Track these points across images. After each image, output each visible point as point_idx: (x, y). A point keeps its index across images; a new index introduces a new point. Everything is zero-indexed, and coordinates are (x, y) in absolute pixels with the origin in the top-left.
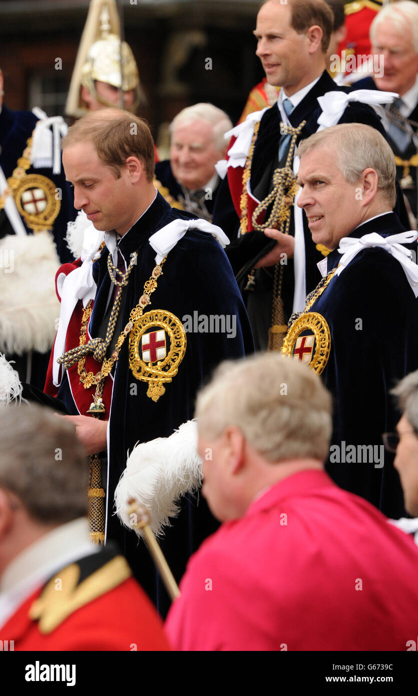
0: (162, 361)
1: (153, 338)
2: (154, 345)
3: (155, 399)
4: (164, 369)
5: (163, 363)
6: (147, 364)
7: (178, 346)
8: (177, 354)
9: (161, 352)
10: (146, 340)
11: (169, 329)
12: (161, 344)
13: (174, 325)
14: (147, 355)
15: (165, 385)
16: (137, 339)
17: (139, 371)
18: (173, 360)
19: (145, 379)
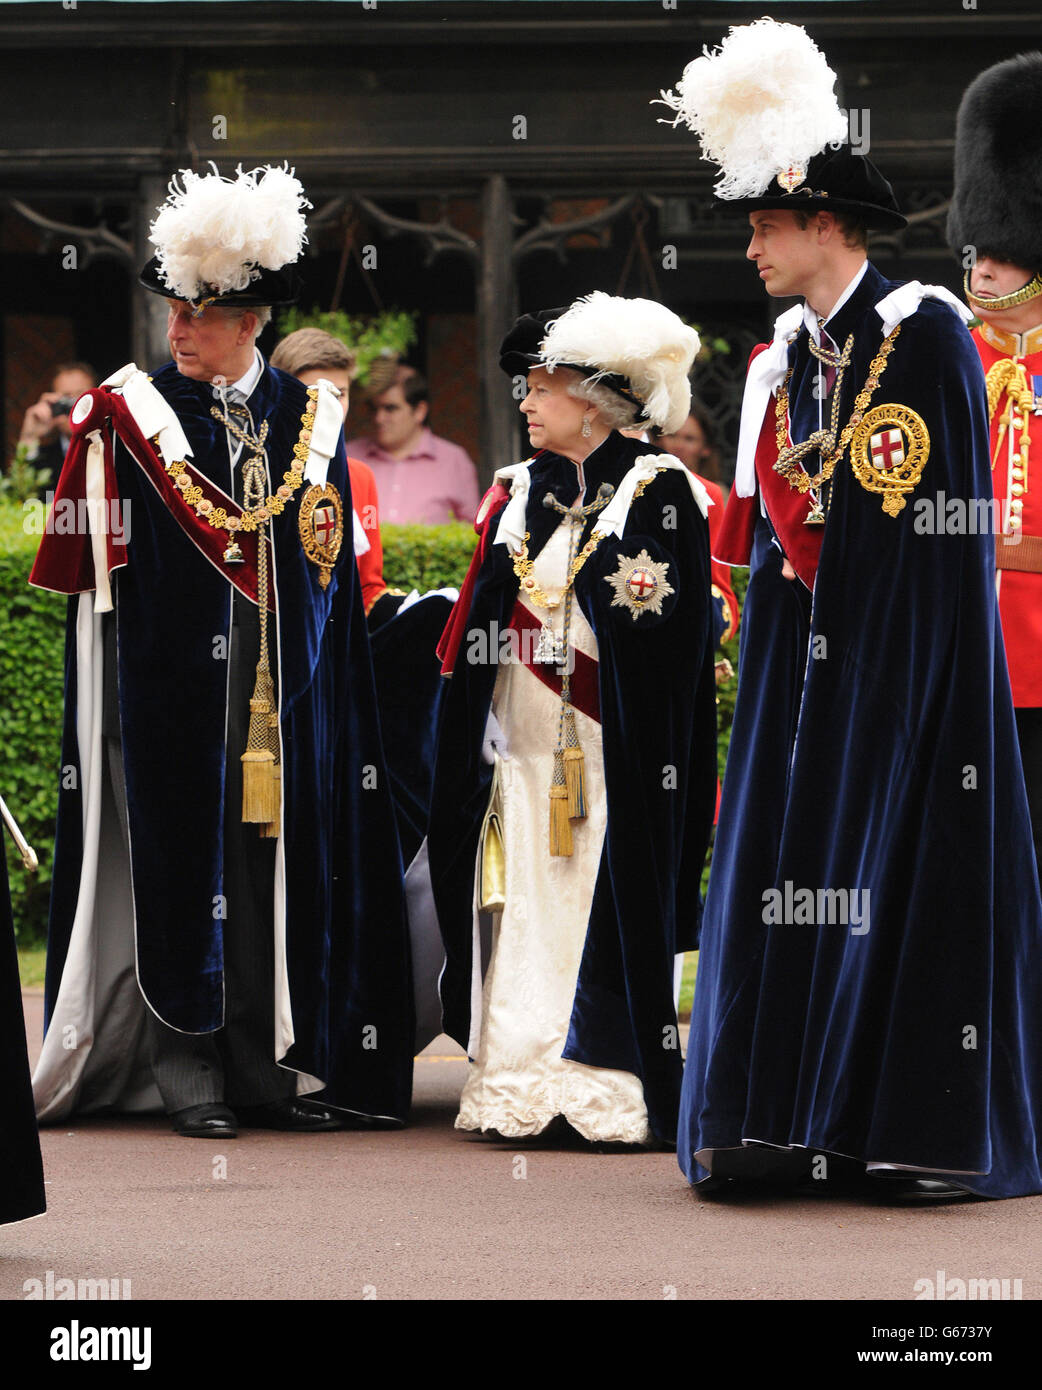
0: (899, 466)
1: (885, 439)
2: (887, 448)
3: (894, 514)
4: (903, 477)
5: (902, 469)
6: (880, 471)
7: (919, 447)
8: (919, 458)
9: (897, 456)
10: (877, 441)
11: (906, 427)
12: (896, 446)
13: (912, 421)
14: (879, 460)
15: (905, 496)
16: (865, 442)
17: (870, 481)
18: (913, 465)
19: (880, 490)
